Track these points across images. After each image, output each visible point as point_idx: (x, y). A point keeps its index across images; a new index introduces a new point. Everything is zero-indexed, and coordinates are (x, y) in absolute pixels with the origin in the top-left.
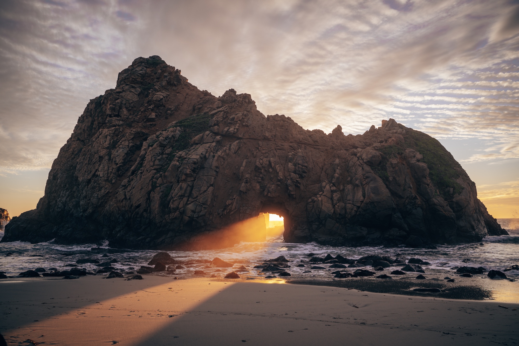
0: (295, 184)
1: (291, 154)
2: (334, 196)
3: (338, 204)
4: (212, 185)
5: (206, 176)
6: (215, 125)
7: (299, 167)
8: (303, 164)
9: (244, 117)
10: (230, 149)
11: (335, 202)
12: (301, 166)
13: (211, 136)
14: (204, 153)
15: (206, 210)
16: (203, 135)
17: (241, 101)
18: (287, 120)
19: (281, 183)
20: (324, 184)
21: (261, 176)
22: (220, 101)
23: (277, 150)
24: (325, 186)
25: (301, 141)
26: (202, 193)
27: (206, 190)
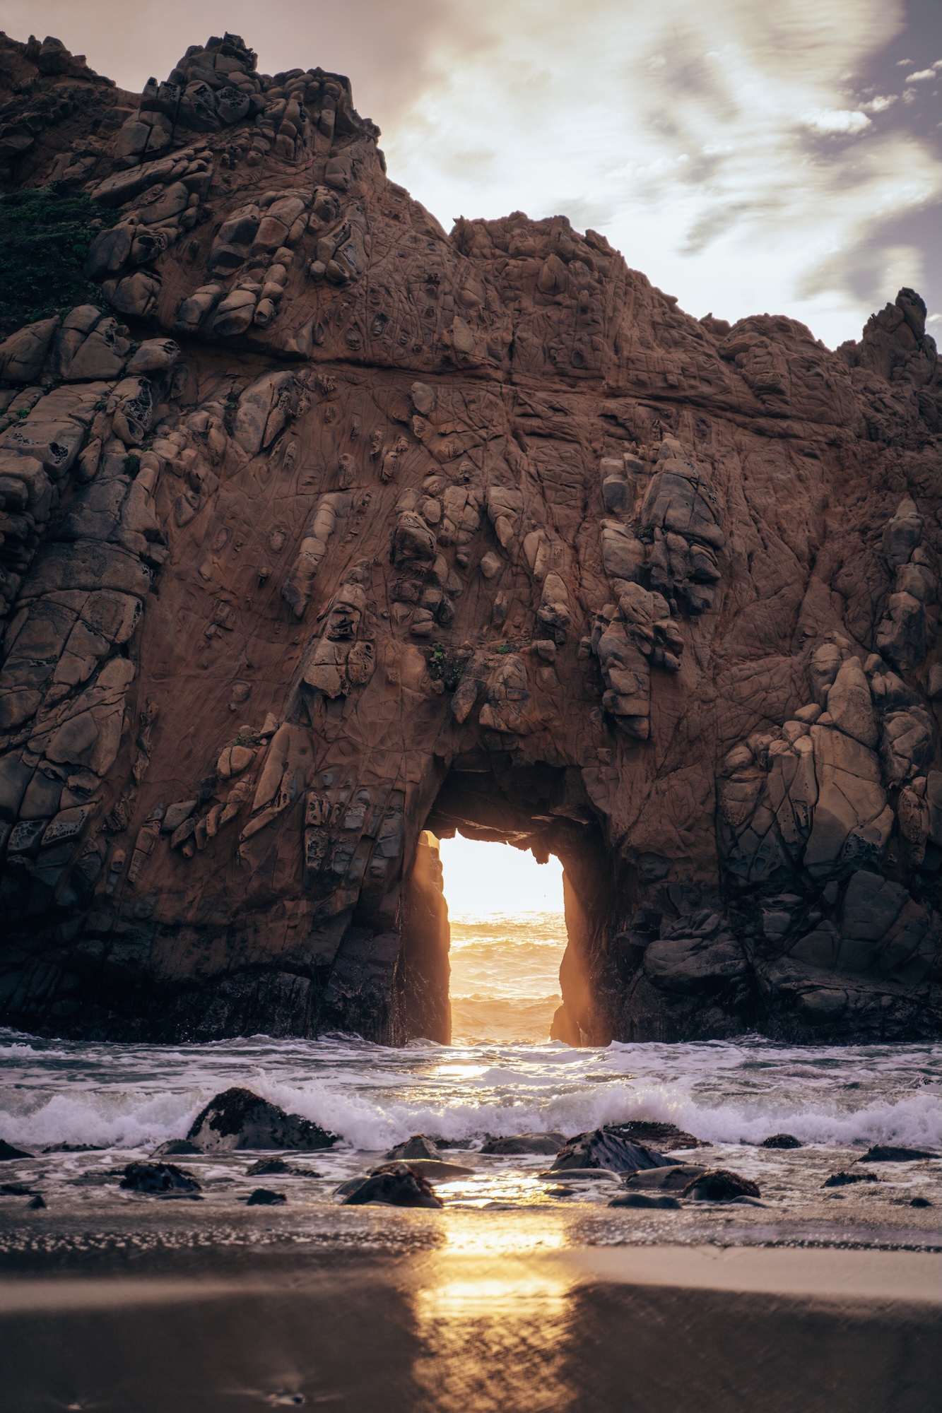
0: (647, 649)
1: (618, 463)
2: (891, 727)
3: (919, 781)
4: (122, 650)
5: (83, 588)
6: (130, 266)
7: (668, 549)
8: (698, 530)
9: (315, 221)
10: (229, 426)
11: (898, 767)
12: (682, 541)
13: (110, 338)
14: (70, 445)
15: (87, 808)
16: (59, 327)
17: (292, 119)
18: (583, 249)
19: (560, 644)
20: (825, 654)
21: (433, 595)
22: (156, 116)
23: (527, 440)
24: (836, 670)
25: (672, 387)
26: (63, 698)
27: (84, 674)
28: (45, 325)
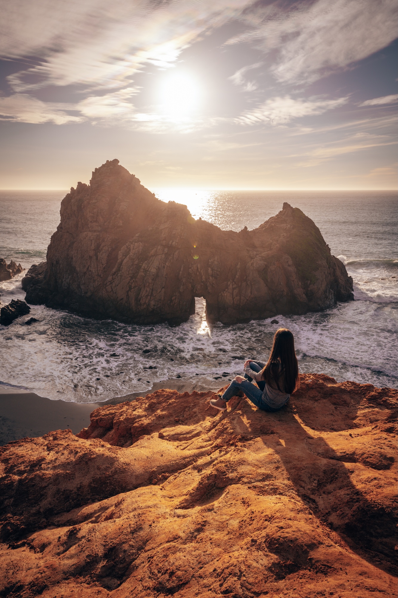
1: (211, 261)
2: (234, 292)
3: (236, 298)
5: (160, 282)
7: (214, 272)
8: (217, 270)
10: (173, 258)
14: (158, 265)
15: (161, 304)
16: (157, 249)
23: (202, 256)
24: (230, 285)
25: (218, 247)
28: (155, 249)
